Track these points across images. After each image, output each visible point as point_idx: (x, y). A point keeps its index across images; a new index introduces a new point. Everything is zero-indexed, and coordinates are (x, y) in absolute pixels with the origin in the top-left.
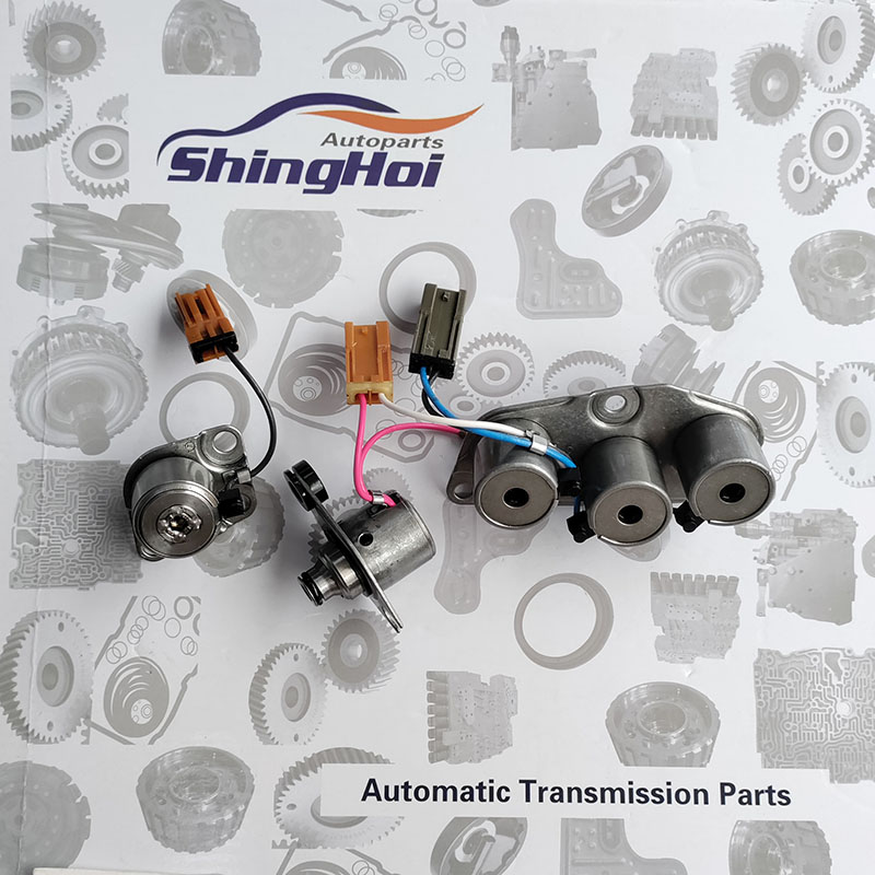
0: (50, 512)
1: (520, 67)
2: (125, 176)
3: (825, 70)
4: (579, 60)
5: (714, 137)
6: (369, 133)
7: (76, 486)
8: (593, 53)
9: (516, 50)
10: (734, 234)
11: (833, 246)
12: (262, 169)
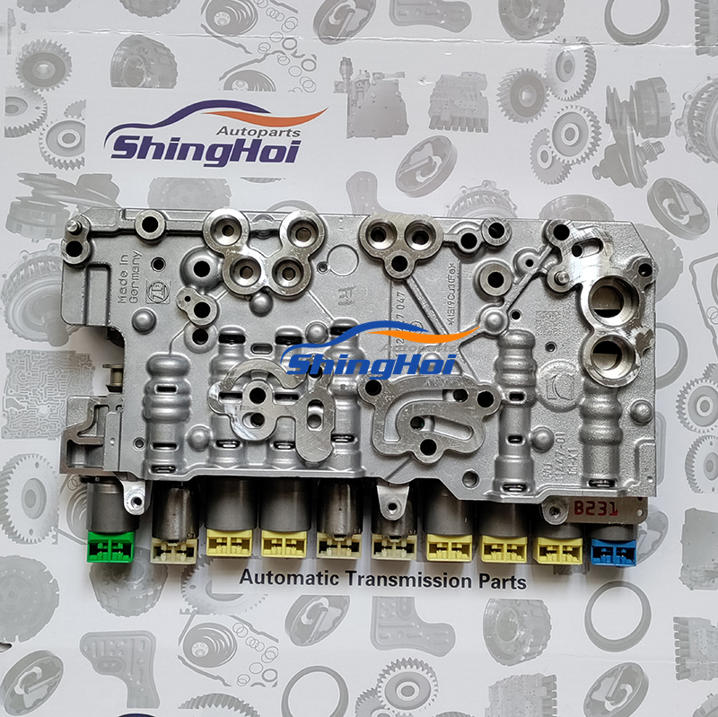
0: (28, 387)
1: (353, 83)
2: (82, 155)
3: (562, 86)
4: (393, 79)
5: (486, 131)
6: (249, 126)
7: (47, 368)
8: (403, 75)
9: (350, 72)
10: (500, 197)
11: (568, 206)
12: (176, 151)
